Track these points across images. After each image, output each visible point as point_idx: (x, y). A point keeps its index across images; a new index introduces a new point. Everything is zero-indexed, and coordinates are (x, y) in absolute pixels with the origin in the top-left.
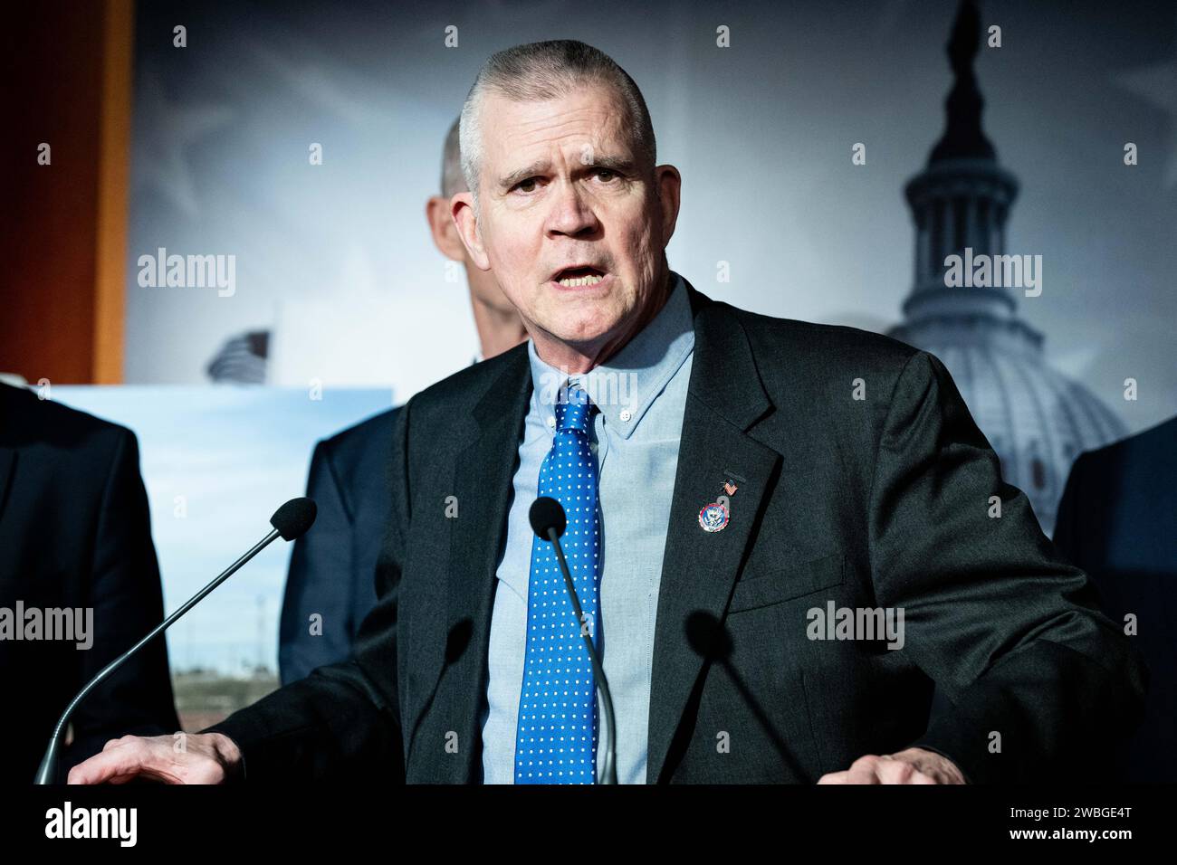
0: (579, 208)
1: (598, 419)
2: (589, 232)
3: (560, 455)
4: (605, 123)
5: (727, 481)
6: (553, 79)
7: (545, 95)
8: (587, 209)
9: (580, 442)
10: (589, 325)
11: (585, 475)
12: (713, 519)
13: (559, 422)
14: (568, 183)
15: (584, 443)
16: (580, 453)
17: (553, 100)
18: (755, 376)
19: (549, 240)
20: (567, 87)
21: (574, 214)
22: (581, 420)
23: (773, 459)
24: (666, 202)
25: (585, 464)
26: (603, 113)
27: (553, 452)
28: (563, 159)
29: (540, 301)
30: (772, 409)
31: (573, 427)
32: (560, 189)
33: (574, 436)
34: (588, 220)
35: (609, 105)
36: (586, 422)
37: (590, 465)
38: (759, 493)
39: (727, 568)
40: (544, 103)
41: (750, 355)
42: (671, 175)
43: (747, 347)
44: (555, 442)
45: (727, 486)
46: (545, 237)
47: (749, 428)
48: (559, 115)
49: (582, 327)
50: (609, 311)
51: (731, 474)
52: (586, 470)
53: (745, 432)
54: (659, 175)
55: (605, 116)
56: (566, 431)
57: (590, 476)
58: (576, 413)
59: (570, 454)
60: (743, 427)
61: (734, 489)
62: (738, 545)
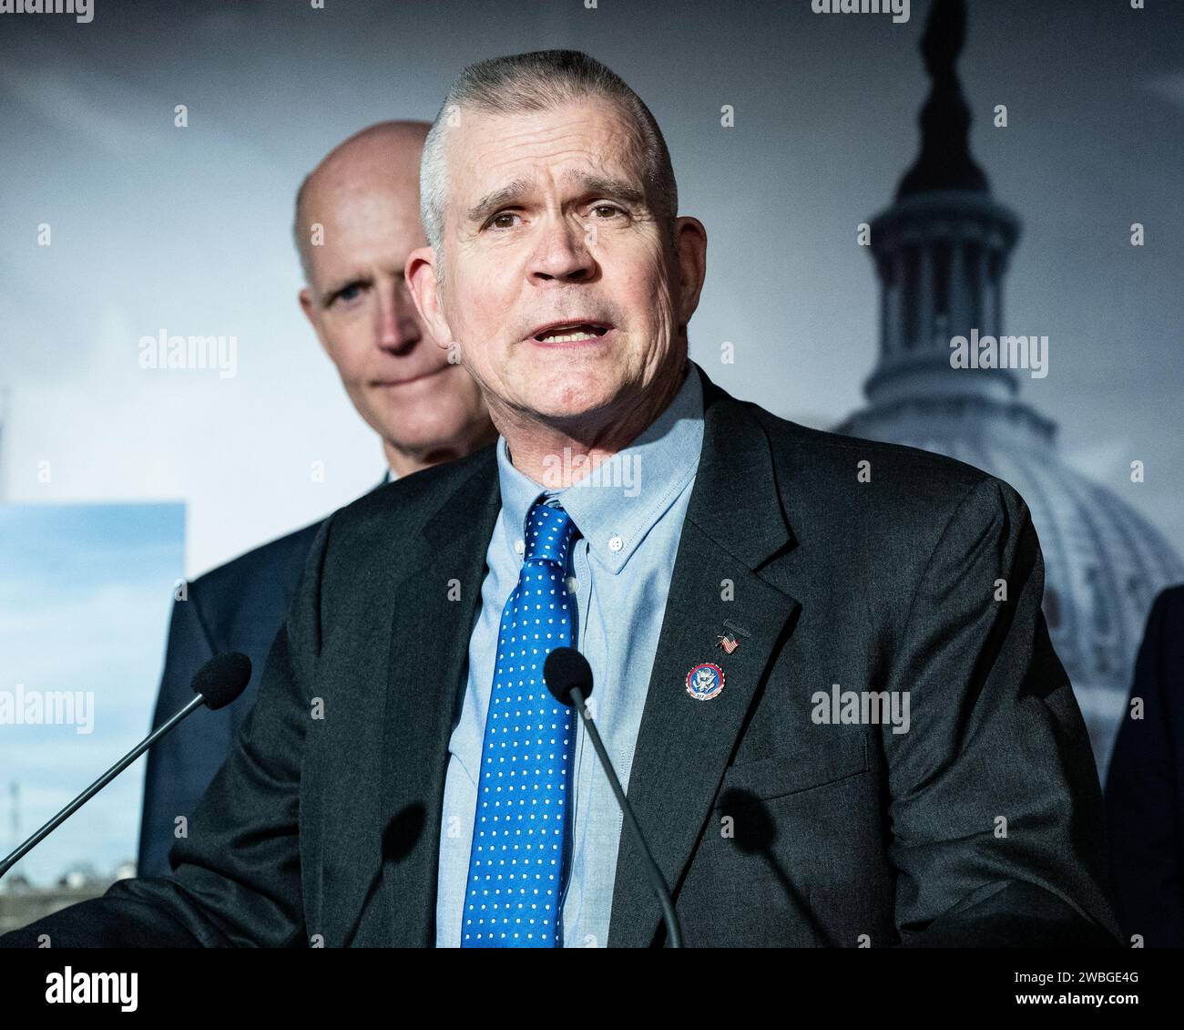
0: (572, 245)
1: (580, 547)
2: (583, 274)
3: (527, 593)
4: (609, 141)
5: (726, 635)
6: (540, 86)
7: (532, 105)
8: (582, 247)
9: (553, 578)
10: (579, 393)
11: (557, 621)
12: (704, 685)
13: (528, 549)
14: (558, 216)
15: (559, 579)
16: (552, 592)
17: (542, 113)
18: (775, 501)
19: (531, 287)
20: (561, 96)
21: (564, 250)
22: (557, 549)
23: (789, 608)
24: (687, 266)
25: (559, 605)
26: (608, 129)
27: (520, 589)
28: (552, 180)
29: (514, 365)
30: (792, 544)
31: (545, 557)
32: (546, 223)
33: (544, 568)
34: (583, 262)
35: (614, 121)
36: (562, 551)
37: (564, 607)
38: (766, 652)
39: (718, 749)
40: (529, 116)
41: (771, 474)
42: (694, 230)
43: (768, 464)
44: (522, 575)
45: (725, 641)
46: (526, 281)
47: (760, 567)
48: (549, 130)
49: (569, 396)
50: (606, 376)
51: (733, 627)
52: (558, 614)
53: (755, 571)
54: (679, 226)
55: (609, 133)
56: (535, 562)
57: (563, 621)
58: (551, 538)
59: (539, 592)
60: (753, 566)
61: (734, 645)
62: (735, 718)
